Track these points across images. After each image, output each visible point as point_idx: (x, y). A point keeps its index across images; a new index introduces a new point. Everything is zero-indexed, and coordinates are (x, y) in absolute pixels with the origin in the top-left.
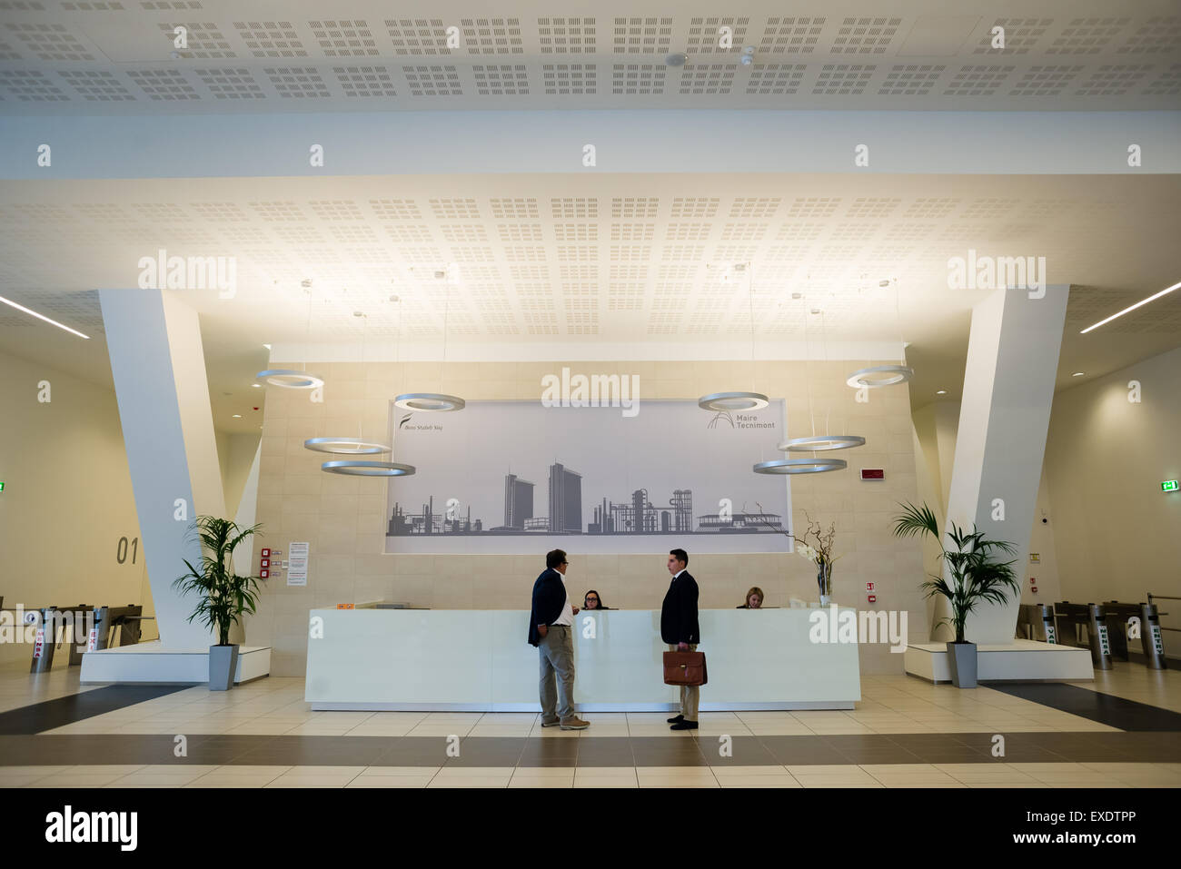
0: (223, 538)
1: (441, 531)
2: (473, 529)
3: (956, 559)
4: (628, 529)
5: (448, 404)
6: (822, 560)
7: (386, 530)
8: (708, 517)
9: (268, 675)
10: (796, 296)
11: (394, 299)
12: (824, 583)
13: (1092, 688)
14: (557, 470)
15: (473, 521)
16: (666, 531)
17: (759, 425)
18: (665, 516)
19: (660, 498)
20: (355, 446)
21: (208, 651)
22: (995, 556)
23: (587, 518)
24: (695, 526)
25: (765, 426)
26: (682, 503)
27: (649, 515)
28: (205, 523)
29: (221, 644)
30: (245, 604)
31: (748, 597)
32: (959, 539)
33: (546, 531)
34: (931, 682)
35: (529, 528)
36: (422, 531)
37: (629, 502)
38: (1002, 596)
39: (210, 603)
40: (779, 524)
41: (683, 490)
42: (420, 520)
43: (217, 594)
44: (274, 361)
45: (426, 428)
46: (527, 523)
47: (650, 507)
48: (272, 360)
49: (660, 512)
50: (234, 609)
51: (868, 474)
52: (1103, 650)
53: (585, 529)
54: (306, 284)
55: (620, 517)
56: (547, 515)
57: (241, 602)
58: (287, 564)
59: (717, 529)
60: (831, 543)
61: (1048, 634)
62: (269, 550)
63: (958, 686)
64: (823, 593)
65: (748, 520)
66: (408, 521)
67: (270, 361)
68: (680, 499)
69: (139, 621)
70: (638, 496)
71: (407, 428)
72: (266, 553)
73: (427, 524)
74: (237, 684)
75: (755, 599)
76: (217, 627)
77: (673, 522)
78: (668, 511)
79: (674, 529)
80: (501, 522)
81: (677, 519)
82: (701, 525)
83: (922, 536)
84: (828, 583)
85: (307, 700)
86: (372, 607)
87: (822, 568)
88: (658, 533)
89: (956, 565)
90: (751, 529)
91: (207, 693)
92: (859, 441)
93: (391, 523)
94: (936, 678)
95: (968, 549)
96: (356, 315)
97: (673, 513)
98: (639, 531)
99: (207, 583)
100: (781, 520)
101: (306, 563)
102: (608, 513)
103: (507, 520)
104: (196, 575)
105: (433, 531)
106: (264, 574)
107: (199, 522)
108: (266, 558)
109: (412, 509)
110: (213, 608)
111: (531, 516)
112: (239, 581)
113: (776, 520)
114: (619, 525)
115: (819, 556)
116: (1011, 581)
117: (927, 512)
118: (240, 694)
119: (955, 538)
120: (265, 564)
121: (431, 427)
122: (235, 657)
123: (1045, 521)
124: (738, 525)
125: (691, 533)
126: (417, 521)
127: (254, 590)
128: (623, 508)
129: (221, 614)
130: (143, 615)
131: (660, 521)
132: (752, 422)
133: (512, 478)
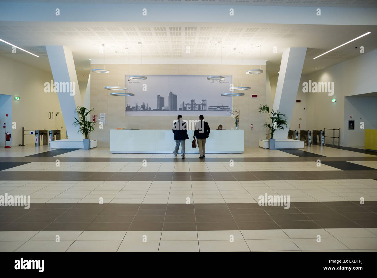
0: (84, 112)
1: (140, 110)
2: (149, 109)
3: (273, 119)
4: (190, 110)
5: (142, 78)
6: (237, 118)
7: (125, 110)
8: (211, 107)
9: (97, 147)
10: (235, 49)
11: (127, 48)
12: (237, 124)
13: (303, 150)
14: (171, 94)
15: (148, 107)
16: (199, 110)
17: (225, 82)
18: (199, 106)
19: (198, 102)
20: (118, 88)
21: (83, 140)
22: (282, 118)
23: (179, 107)
24: (207, 109)
25: (227, 83)
26: (204, 103)
27: (195, 106)
28: (80, 108)
29: (86, 139)
30: (92, 129)
31: (219, 127)
32: (274, 114)
33: (168, 110)
34: (264, 148)
35: (163, 109)
36: (135, 110)
37: (190, 102)
38: (282, 127)
39: (82, 129)
40: (229, 109)
41: (204, 99)
42: (134, 107)
43: (83, 126)
44: (92, 64)
45: (135, 82)
46: (163, 108)
47: (195, 104)
48: (91, 63)
49: (198, 105)
50: (88, 130)
51: (253, 96)
52: (309, 142)
53: (178, 110)
54: (103, 45)
55: (187, 107)
56: (168, 106)
57: (91, 128)
58: (99, 119)
59: (213, 110)
60: (239, 114)
61: (296, 138)
62: (95, 115)
63: (270, 149)
64: (237, 126)
65: (222, 108)
66: (131, 107)
67: (91, 64)
68: (203, 102)
69: (60, 134)
70: (192, 101)
71: (130, 82)
72: (94, 116)
73: (136, 108)
74: (90, 149)
75: (220, 127)
76: (84, 134)
77: (201, 108)
78: (200, 105)
79: (201, 110)
80: (156, 108)
81: (203, 107)
82: (209, 109)
83: (265, 112)
84: (238, 124)
85: (111, 151)
86: (125, 129)
87: (237, 120)
88: (197, 111)
89: (272, 120)
90: (222, 110)
91: (83, 151)
92: (248, 88)
93: (127, 108)
94: (265, 147)
95: (276, 116)
96: (116, 52)
97: (201, 106)
98: (192, 110)
99: (81, 124)
100: (230, 108)
101: (105, 118)
102: (184, 105)
103: (158, 108)
104: (78, 122)
105: (138, 110)
106: (94, 121)
107: (78, 108)
108: (94, 117)
109: (132, 104)
110: (83, 130)
111: (164, 106)
112: (89, 123)
113: (229, 108)
114: (187, 109)
115: (236, 117)
116: (286, 124)
117: (267, 107)
118: (91, 151)
119: (273, 113)
120: (94, 119)
121: (136, 82)
122: (90, 142)
123: (304, 109)
124: (219, 109)
125: (206, 111)
126: (133, 107)
127: (94, 125)
128: (188, 104)
129: (86, 132)
130: (61, 132)
131: (198, 108)
132: (223, 81)
133: (159, 96)
